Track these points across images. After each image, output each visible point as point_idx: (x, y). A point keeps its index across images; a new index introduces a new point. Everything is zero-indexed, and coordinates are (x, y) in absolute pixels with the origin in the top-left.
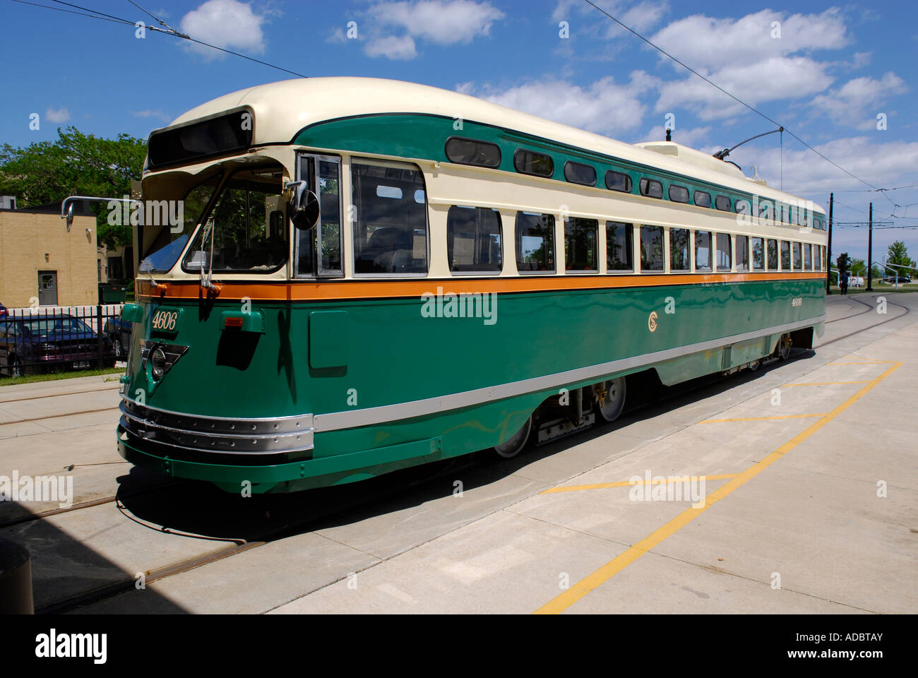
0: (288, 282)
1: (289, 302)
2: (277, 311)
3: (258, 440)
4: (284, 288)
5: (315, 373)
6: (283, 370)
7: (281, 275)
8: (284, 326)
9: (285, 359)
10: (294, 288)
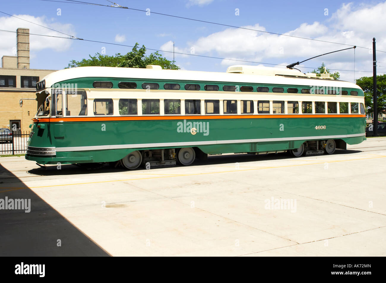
0: (49, 118)
1: (49, 122)
2: (47, 124)
3: (44, 152)
4: (49, 119)
5: (56, 138)
6: (49, 137)
7: (48, 116)
8: (49, 127)
9: (49, 135)
10: (50, 119)
